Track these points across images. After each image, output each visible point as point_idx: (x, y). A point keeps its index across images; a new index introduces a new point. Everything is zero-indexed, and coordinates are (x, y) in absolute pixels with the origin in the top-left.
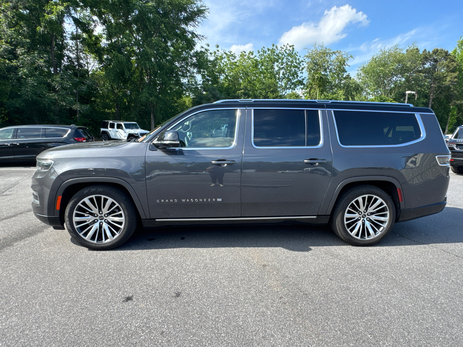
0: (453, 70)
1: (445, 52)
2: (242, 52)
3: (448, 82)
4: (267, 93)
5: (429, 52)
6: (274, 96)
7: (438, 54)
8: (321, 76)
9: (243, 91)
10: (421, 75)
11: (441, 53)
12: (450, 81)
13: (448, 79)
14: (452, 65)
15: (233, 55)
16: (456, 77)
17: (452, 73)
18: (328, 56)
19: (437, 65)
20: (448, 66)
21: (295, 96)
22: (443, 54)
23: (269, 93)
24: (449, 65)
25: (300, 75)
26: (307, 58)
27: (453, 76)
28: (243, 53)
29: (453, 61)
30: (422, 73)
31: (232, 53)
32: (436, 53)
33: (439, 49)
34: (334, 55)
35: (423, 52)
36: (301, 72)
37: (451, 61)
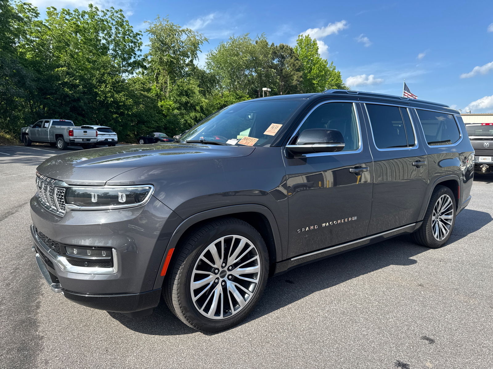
0: (298, 69)
1: (290, 49)
2: (49, 9)
3: (295, 81)
4: (103, 75)
5: (277, 47)
6: (114, 80)
7: (284, 50)
8: (172, 59)
9: (65, 68)
10: (272, 71)
11: (287, 49)
12: (296, 80)
13: (295, 77)
14: (297, 63)
15: (33, 9)
16: (301, 77)
17: (298, 72)
18: (177, 35)
19: (285, 62)
20: (294, 65)
21: (141, 83)
22: (289, 51)
23: (106, 75)
24: (295, 63)
25: (138, 53)
26: (151, 34)
27: (299, 75)
28: (52, 9)
29: (297, 59)
30: (273, 69)
31: (32, 7)
32: (283, 49)
33: (284, 45)
34: (184, 34)
35: (272, 46)
36: (139, 50)
37: (296, 59)
